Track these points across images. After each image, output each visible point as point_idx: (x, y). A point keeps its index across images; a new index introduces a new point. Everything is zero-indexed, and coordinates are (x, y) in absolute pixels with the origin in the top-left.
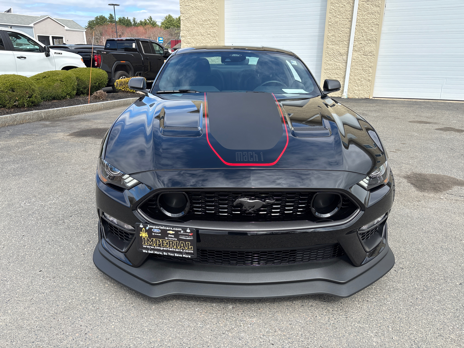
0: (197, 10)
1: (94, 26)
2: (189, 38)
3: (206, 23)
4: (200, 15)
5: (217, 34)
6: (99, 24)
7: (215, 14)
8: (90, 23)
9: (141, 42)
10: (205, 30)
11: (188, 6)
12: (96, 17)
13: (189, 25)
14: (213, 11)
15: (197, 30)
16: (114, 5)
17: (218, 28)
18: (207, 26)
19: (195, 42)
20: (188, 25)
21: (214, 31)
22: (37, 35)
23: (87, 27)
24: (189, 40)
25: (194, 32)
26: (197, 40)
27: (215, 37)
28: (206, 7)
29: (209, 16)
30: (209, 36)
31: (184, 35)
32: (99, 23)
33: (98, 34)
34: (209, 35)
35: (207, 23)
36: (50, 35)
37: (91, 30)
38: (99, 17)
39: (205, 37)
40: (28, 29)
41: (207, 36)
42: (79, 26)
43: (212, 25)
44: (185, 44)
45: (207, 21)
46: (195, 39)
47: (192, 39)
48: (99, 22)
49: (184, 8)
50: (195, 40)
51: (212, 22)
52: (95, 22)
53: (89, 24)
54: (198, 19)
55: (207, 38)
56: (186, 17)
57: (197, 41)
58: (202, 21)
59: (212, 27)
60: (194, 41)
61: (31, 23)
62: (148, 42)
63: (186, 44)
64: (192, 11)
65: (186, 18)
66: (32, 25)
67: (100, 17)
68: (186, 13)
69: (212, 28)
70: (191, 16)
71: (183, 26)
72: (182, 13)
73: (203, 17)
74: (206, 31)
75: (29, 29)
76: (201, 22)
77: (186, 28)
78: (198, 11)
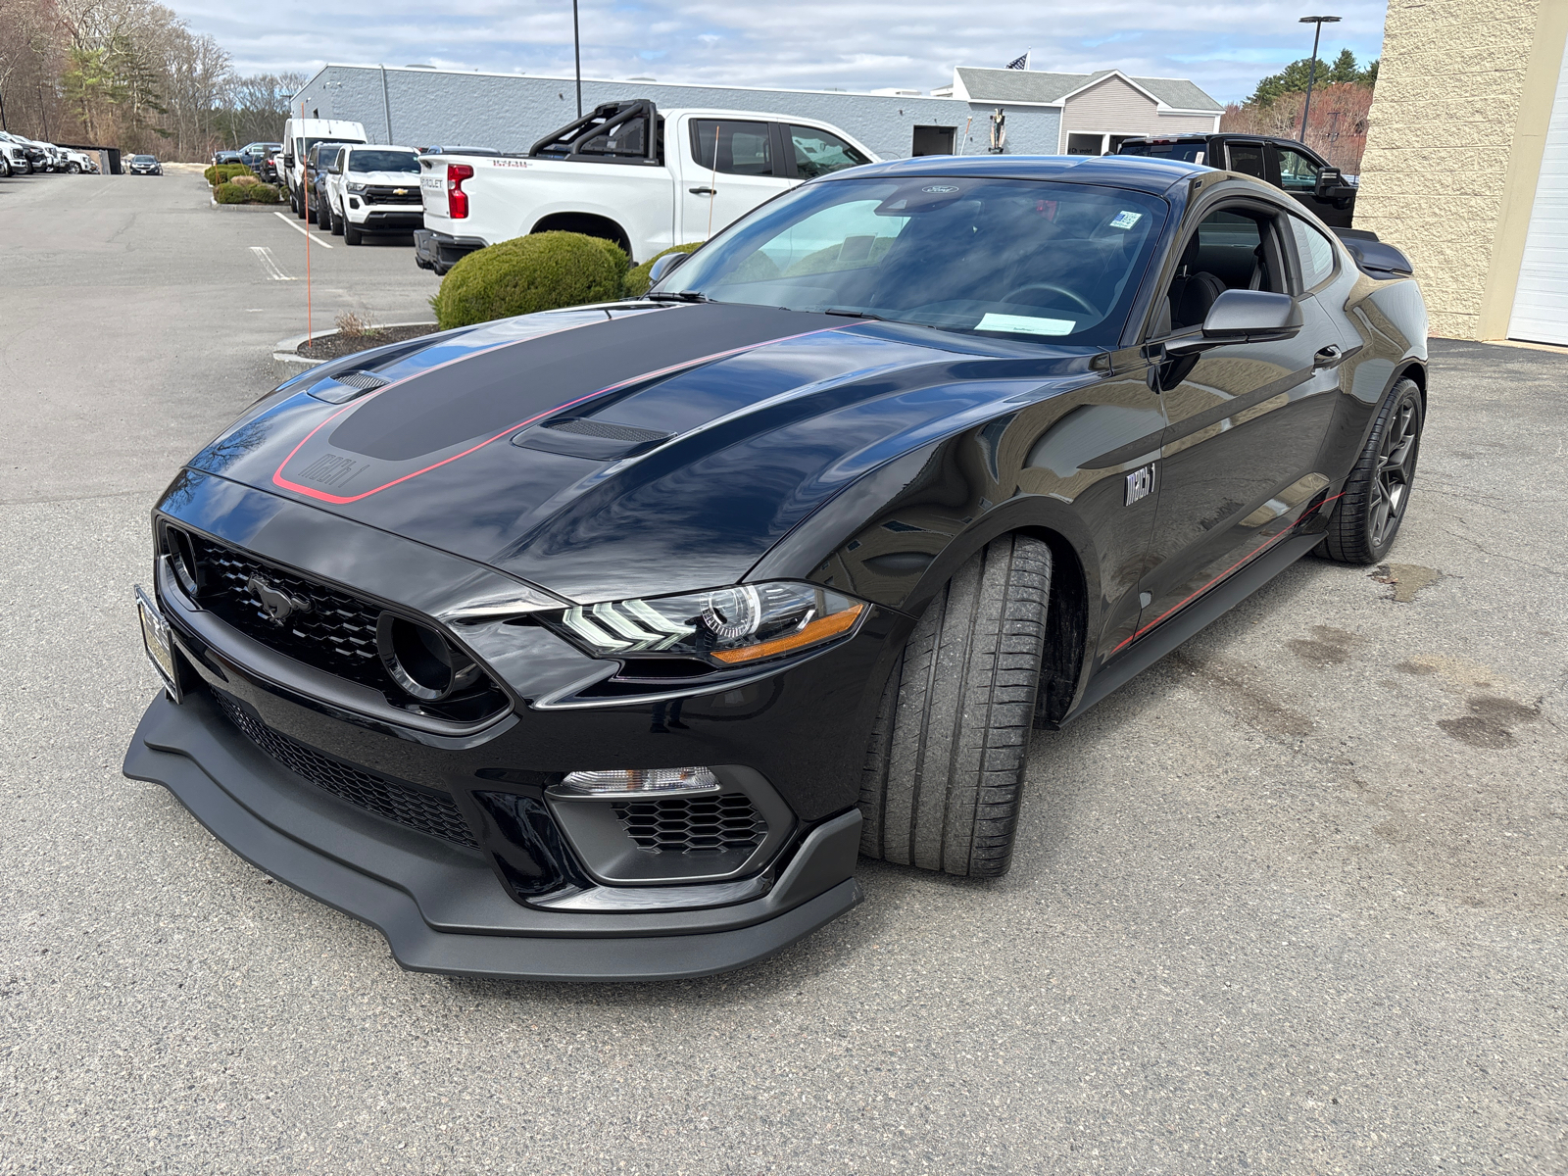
0: (1451, 19)
1: (1275, 94)
2: (1397, 130)
3: (1473, 69)
4: (1459, 38)
5: (1512, 108)
6: (1293, 89)
7: (1520, 29)
8: (1265, 85)
9: (1231, 145)
10: (1467, 95)
11: (1417, 9)
12: (1290, 65)
13: (1408, 80)
14: (1512, 20)
15: (1435, 96)
16: (1319, 20)
17: (1519, 85)
18: (1479, 78)
19: (1416, 145)
20: (1405, 78)
21: (1501, 96)
22: (1069, 132)
23: (1250, 102)
24: (1396, 135)
25: (1422, 104)
26: (1428, 134)
27: (1500, 122)
28: (1487, 7)
29: (1492, 39)
30: (1478, 117)
31: (1380, 117)
32: (1297, 85)
33: (1282, 122)
34: (1477, 115)
35: (1478, 67)
36: (1108, 130)
37: (1260, 109)
38: (1301, 64)
39: (1461, 122)
40: (1046, 115)
41: (1471, 119)
42: (1204, 100)
43: (1497, 74)
44: (1376, 152)
45: (1483, 59)
46: (1419, 133)
47: (1407, 131)
48: (1297, 82)
49: (1402, 15)
50: (1418, 136)
51: (1502, 62)
52: (1282, 82)
53: (1260, 90)
54: (1447, 54)
55: (1466, 129)
56: (1403, 50)
57: (1426, 137)
58: (1459, 59)
59: (1496, 81)
60: (1414, 139)
61: (1059, 97)
62: (1260, 146)
63: (1382, 152)
64: (1431, 25)
65: (1401, 54)
66: (1060, 102)
67: (1304, 65)
68: (1406, 34)
69: (1495, 87)
70: (1420, 44)
71: (1385, 85)
72: (1389, 36)
73: (1468, 45)
74: (1470, 99)
75: (1050, 115)
76: (1456, 66)
77: (1395, 89)
78: (1452, 25)
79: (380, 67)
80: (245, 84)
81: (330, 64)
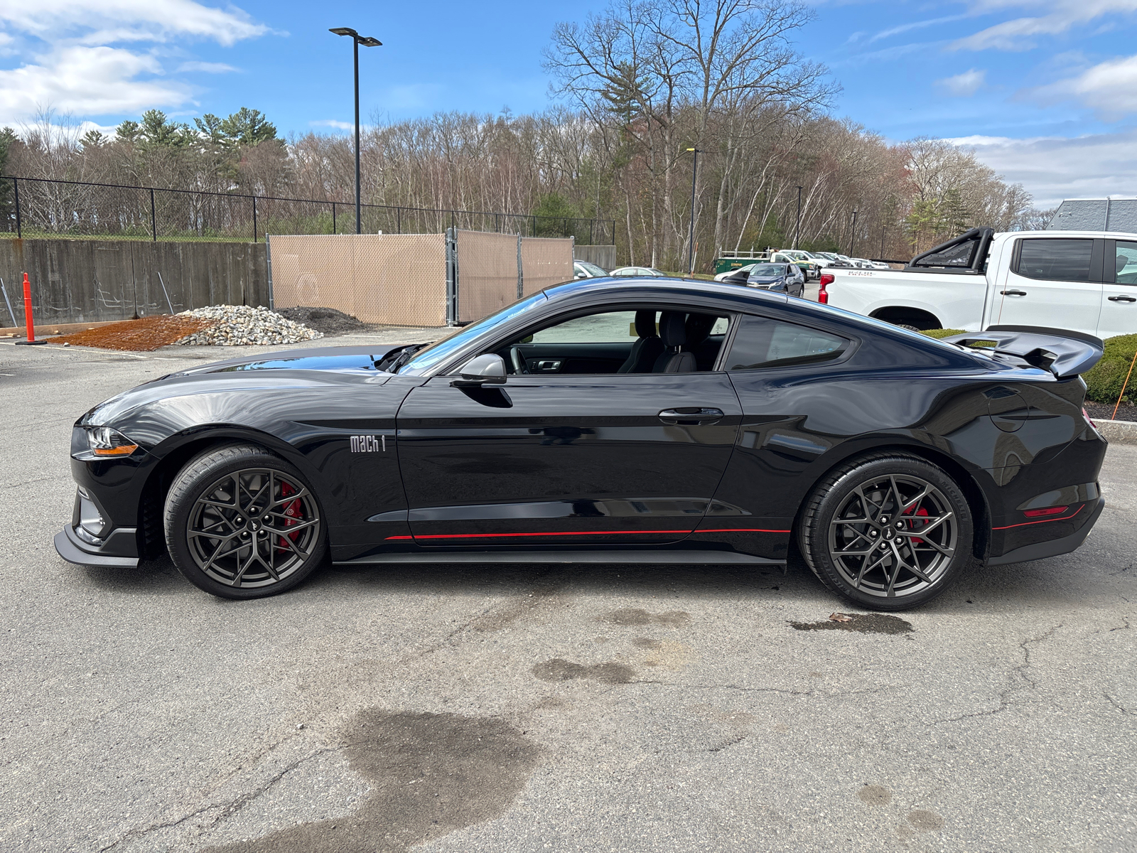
79: (1107, 199)
80: (1042, 215)
81: (1066, 200)
